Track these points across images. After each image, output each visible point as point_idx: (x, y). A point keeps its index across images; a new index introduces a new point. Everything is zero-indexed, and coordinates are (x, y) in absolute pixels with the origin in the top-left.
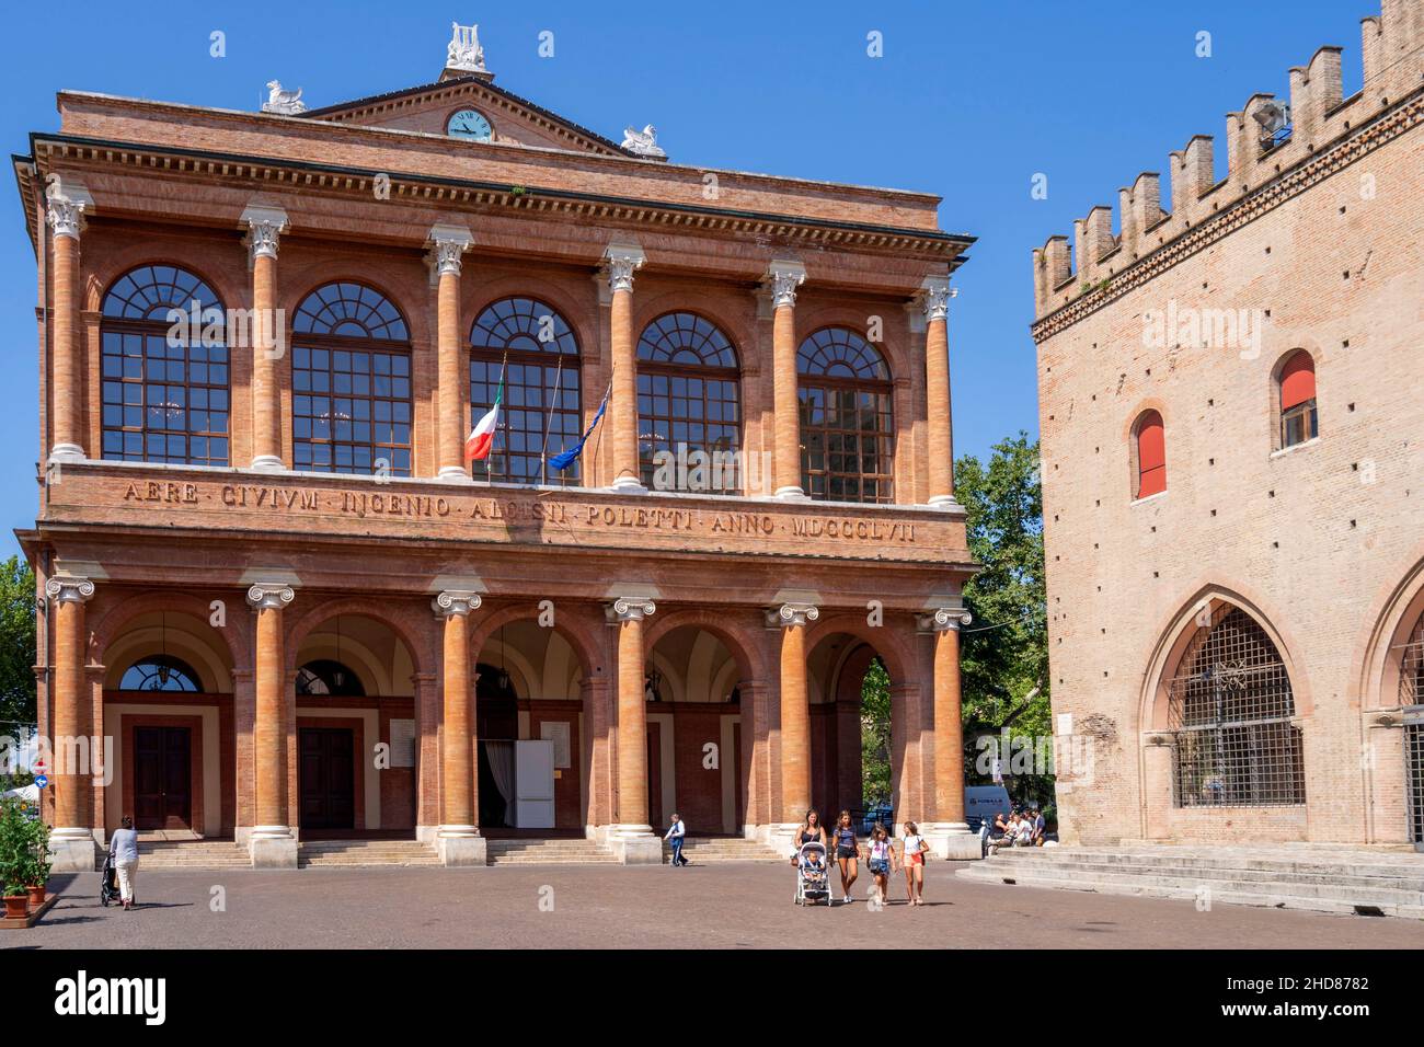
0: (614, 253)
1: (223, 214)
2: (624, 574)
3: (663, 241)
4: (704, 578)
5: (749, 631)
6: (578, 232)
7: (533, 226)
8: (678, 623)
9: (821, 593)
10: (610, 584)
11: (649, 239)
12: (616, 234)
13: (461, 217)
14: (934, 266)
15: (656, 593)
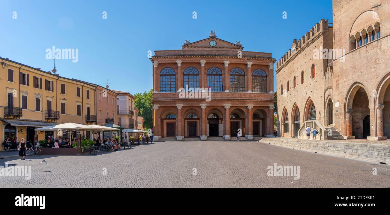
0: (225, 62)
1: (174, 62)
2: (226, 102)
3: (232, 60)
4: (237, 103)
5: (245, 109)
6: (220, 60)
7: (214, 59)
8: (235, 108)
9: (254, 104)
10: (224, 104)
11: (230, 60)
12: (226, 59)
13: (204, 59)
14: (271, 62)
15: (230, 105)
